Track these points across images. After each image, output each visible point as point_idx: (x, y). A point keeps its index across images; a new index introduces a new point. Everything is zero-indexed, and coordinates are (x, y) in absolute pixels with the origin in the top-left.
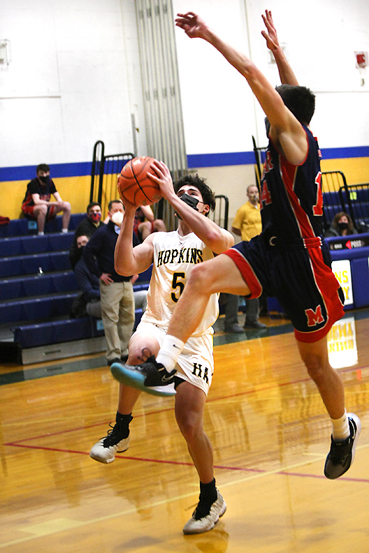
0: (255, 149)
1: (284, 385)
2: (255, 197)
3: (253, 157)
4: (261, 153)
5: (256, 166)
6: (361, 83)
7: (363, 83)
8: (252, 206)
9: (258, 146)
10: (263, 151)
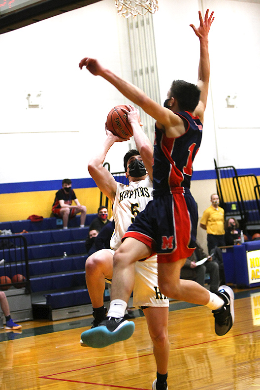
0: (216, 168)
1: (237, 336)
2: (216, 202)
3: (215, 174)
5: (217, 180)
8: (214, 208)
9: (218, 166)
10: (222, 169)
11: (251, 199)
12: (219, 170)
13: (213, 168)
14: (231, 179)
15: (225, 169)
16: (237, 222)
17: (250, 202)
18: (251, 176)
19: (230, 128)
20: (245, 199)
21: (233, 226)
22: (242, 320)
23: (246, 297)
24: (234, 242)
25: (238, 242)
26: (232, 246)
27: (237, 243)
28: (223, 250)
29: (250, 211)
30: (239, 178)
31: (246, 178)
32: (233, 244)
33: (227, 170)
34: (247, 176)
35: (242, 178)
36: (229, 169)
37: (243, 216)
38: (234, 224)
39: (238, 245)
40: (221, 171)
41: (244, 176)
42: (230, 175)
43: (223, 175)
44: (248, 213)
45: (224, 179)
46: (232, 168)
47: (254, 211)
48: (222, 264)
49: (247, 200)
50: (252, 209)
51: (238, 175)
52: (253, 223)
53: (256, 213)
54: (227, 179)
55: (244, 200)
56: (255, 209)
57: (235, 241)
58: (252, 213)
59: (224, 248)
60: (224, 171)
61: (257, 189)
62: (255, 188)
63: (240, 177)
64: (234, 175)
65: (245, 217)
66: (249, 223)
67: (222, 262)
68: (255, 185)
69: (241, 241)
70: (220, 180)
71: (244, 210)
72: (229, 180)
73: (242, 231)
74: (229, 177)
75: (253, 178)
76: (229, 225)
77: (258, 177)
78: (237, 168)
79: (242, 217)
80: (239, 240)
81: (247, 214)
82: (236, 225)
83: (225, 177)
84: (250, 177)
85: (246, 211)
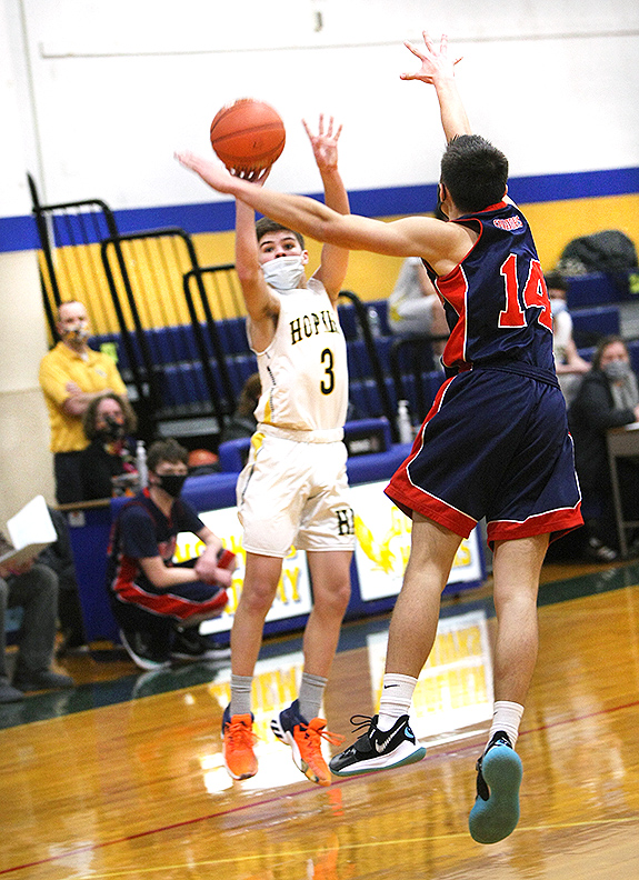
0: (38, 209)
1: (132, 838)
3: (33, 232)
4: (54, 218)
5: (41, 254)
6: (314, 24)
7: (320, 24)
8: (74, 354)
9: (43, 202)
10: (59, 212)
11: (173, 324)
12: (48, 215)
13: (24, 208)
14: (95, 248)
15: (72, 211)
16: (129, 409)
17: (168, 333)
18: (171, 233)
19: (82, 56)
20: (150, 321)
21: (114, 426)
22: (153, 778)
23: (166, 691)
24: (111, 486)
25: (130, 484)
26: (105, 502)
27: (124, 490)
28: (71, 516)
29: (170, 369)
30: (125, 246)
31: (151, 242)
32: (109, 495)
33: (80, 216)
34: (156, 235)
35: (138, 244)
36: (85, 209)
37: (146, 388)
38: (119, 420)
39: (130, 494)
40: (55, 218)
41: (142, 237)
42: (91, 233)
43: (63, 233)
44: (161, 374)
45: (68, 250)
46: (97, 208)
47: (186, 366)
48: (71, 570)
49: (158, 326)
50: (175, 360)
51: (122, 234)
52: (181, 410)
53: (192, 372)
54: (81, 248)
55: (146, 326)
56: (189, 359)
57: (115, 480)
58: (180, 374)
59: (75, 511)
60: (67, 217)
61: (193, 282)
62: (186, 278)
63: (129, 239)
64: (106, 234)
65: (151, 390)
66: (169, 412)
67: (69, 563)
68: (187, 267)
69: (139, 479)
70: (54, 251)
71: (148, 365)
72: (89, 254)
73: (141, 443)
74: (86, 242)
75: (179, 240)
76: (102, 424)
77: (197, 239)
78: (114, 206)
79: (140, 391)
80: (132, 476)
81: (158, 380)
82: (127, 422)
83: (73, 243)
84: (165, 240)
85: (157, 368)
